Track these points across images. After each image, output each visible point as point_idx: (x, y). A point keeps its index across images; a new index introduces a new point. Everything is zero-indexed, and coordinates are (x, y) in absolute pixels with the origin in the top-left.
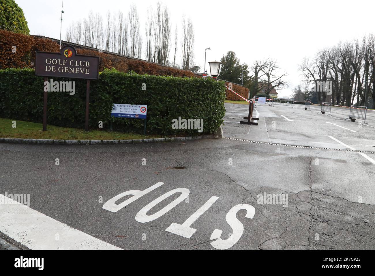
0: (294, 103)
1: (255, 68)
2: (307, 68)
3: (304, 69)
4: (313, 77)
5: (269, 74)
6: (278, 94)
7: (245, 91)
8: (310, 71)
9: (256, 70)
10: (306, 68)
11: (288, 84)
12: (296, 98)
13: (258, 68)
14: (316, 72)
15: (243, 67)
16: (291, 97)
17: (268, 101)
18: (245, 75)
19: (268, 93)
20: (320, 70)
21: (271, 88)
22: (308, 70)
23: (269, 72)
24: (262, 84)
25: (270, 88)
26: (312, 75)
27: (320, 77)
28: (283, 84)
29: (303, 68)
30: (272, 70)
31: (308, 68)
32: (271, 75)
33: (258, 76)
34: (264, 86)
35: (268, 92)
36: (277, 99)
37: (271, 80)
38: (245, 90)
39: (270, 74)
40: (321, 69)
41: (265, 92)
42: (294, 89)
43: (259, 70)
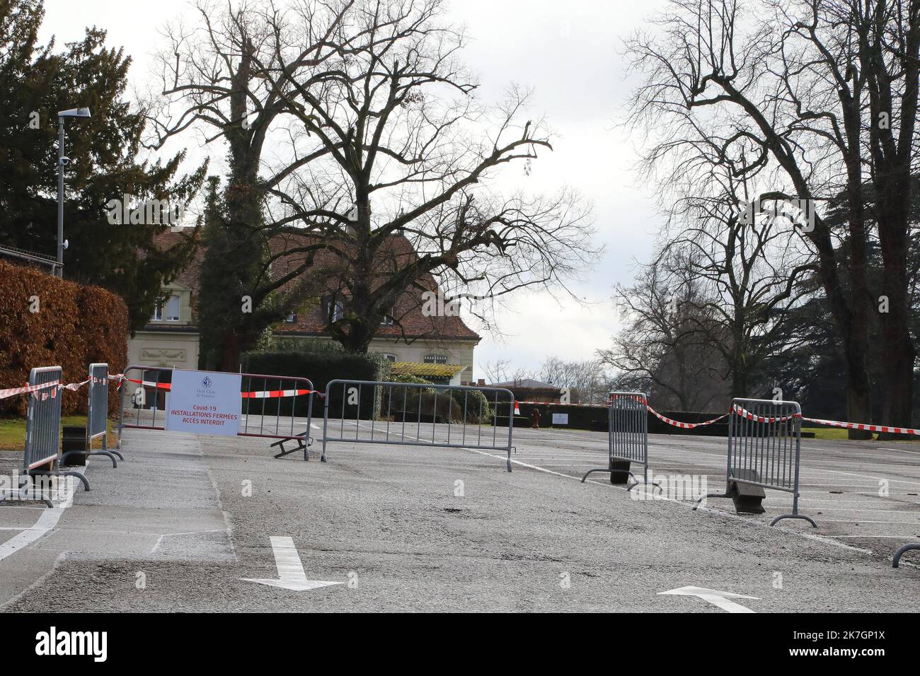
0: (519, 423)
1: (228, 85)
2: (725, 82)
3: (695, 91)
4: (788, 163)
5: (360, 147)
6: (476, 338)
7: (83, 314)
8: (751, 109)
9: (238, 107)
10: (714, 77)
11: (555, 245)
12: (667, 380)
13: (258, 88)
14: (809, 115)
15: (85, 71)
16: (612, 373)
17: (269, 408)
18: (106, 159)
19: (358, 337)
20: (844, 95)
21: (387, 286)
22: (736, 97)
23: (360, 124)
24: (305, 242)
25: (375, 285)
26: (774, 143)
27: (852, 159)
28: (501, 243)
29: (688, 82)
30: (392, 102)
31: (738, 84)
32: (380, 156)
33: (264, 173)
34: (318, 266)
35: (355, 324)
36: (455, 390)
37: (383, 208)
38: (72, 308)
39: (374, 149)
40: (858, 87)
41: (333, 330)
42: (636, 292)
43: (266, 115)
